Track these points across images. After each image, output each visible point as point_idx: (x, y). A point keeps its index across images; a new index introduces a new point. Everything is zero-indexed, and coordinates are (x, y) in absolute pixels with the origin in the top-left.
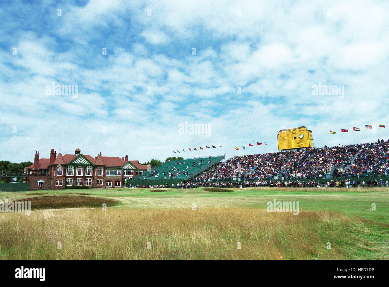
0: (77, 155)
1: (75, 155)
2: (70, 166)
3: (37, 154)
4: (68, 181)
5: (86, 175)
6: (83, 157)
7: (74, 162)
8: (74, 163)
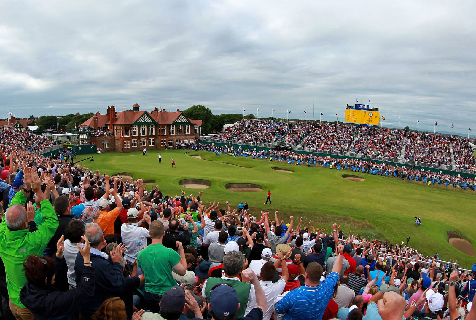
8: (138, 122)
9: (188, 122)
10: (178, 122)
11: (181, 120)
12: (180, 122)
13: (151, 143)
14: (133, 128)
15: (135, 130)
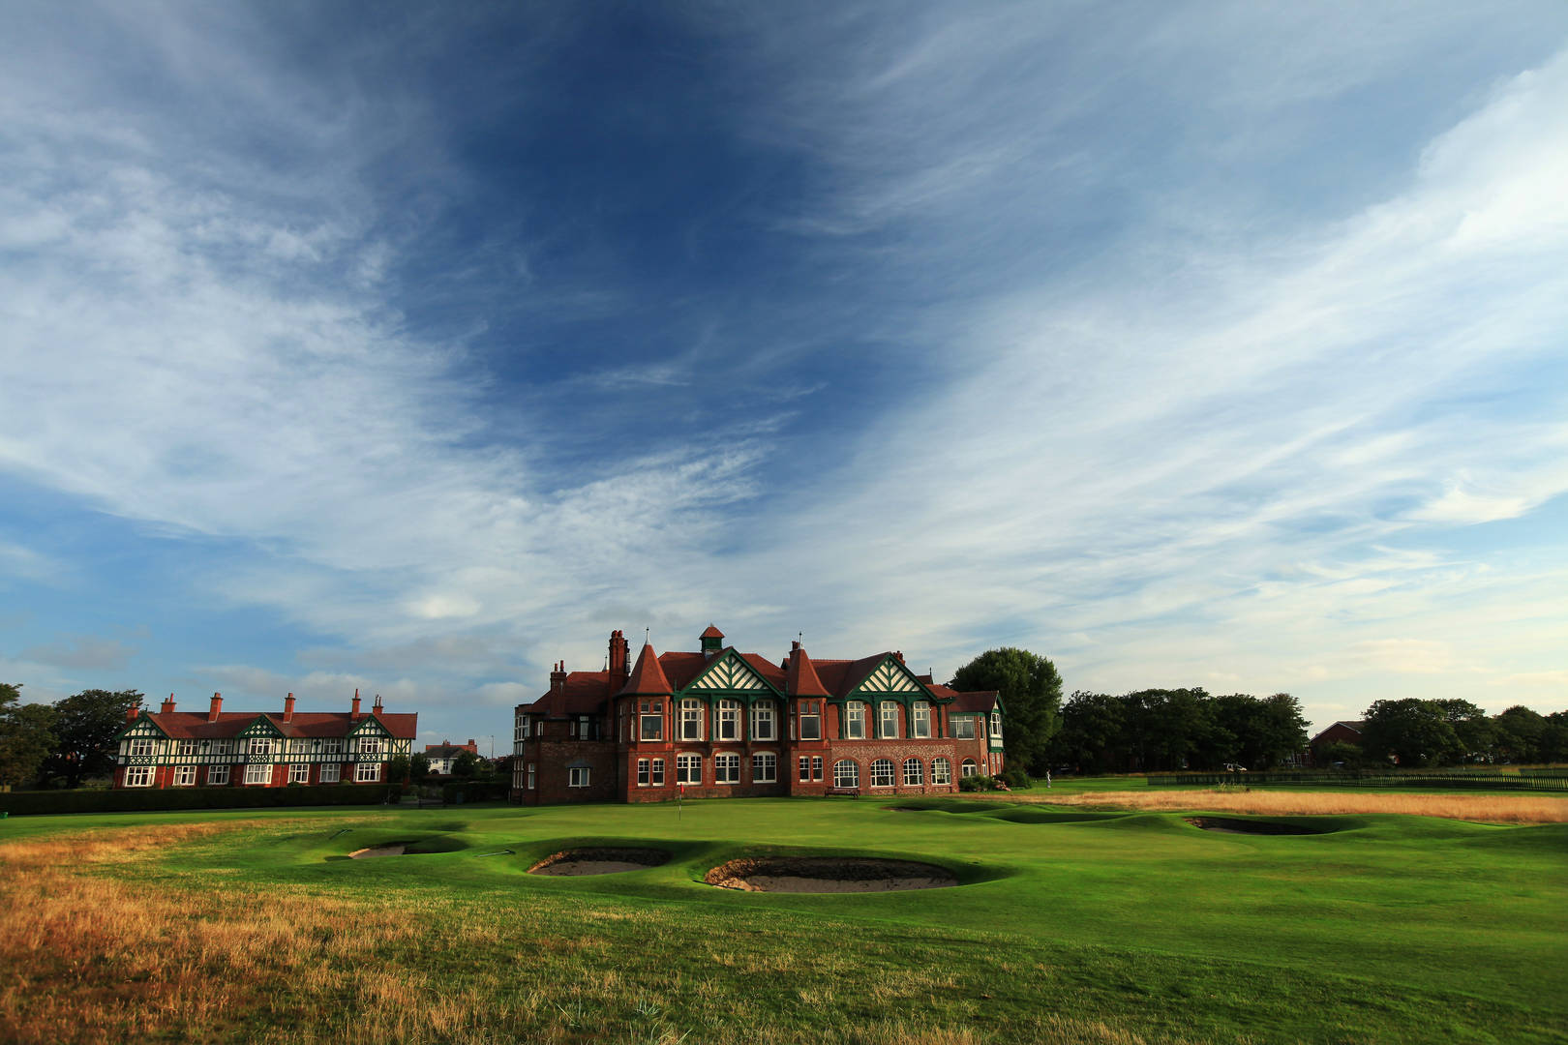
0: (709, 653)
1: (702, 655)
2: (691, 701)
4: (686, 765)
5: (753, 739)
6: (737, 660)
7: (705, 683)
8: (702, 686)
9: (916, 689)
10: (873, 689)
11: (886, 682)
12: (883, 689)
13: (764, 770)
14: (684, 710)
15: (690, 720)
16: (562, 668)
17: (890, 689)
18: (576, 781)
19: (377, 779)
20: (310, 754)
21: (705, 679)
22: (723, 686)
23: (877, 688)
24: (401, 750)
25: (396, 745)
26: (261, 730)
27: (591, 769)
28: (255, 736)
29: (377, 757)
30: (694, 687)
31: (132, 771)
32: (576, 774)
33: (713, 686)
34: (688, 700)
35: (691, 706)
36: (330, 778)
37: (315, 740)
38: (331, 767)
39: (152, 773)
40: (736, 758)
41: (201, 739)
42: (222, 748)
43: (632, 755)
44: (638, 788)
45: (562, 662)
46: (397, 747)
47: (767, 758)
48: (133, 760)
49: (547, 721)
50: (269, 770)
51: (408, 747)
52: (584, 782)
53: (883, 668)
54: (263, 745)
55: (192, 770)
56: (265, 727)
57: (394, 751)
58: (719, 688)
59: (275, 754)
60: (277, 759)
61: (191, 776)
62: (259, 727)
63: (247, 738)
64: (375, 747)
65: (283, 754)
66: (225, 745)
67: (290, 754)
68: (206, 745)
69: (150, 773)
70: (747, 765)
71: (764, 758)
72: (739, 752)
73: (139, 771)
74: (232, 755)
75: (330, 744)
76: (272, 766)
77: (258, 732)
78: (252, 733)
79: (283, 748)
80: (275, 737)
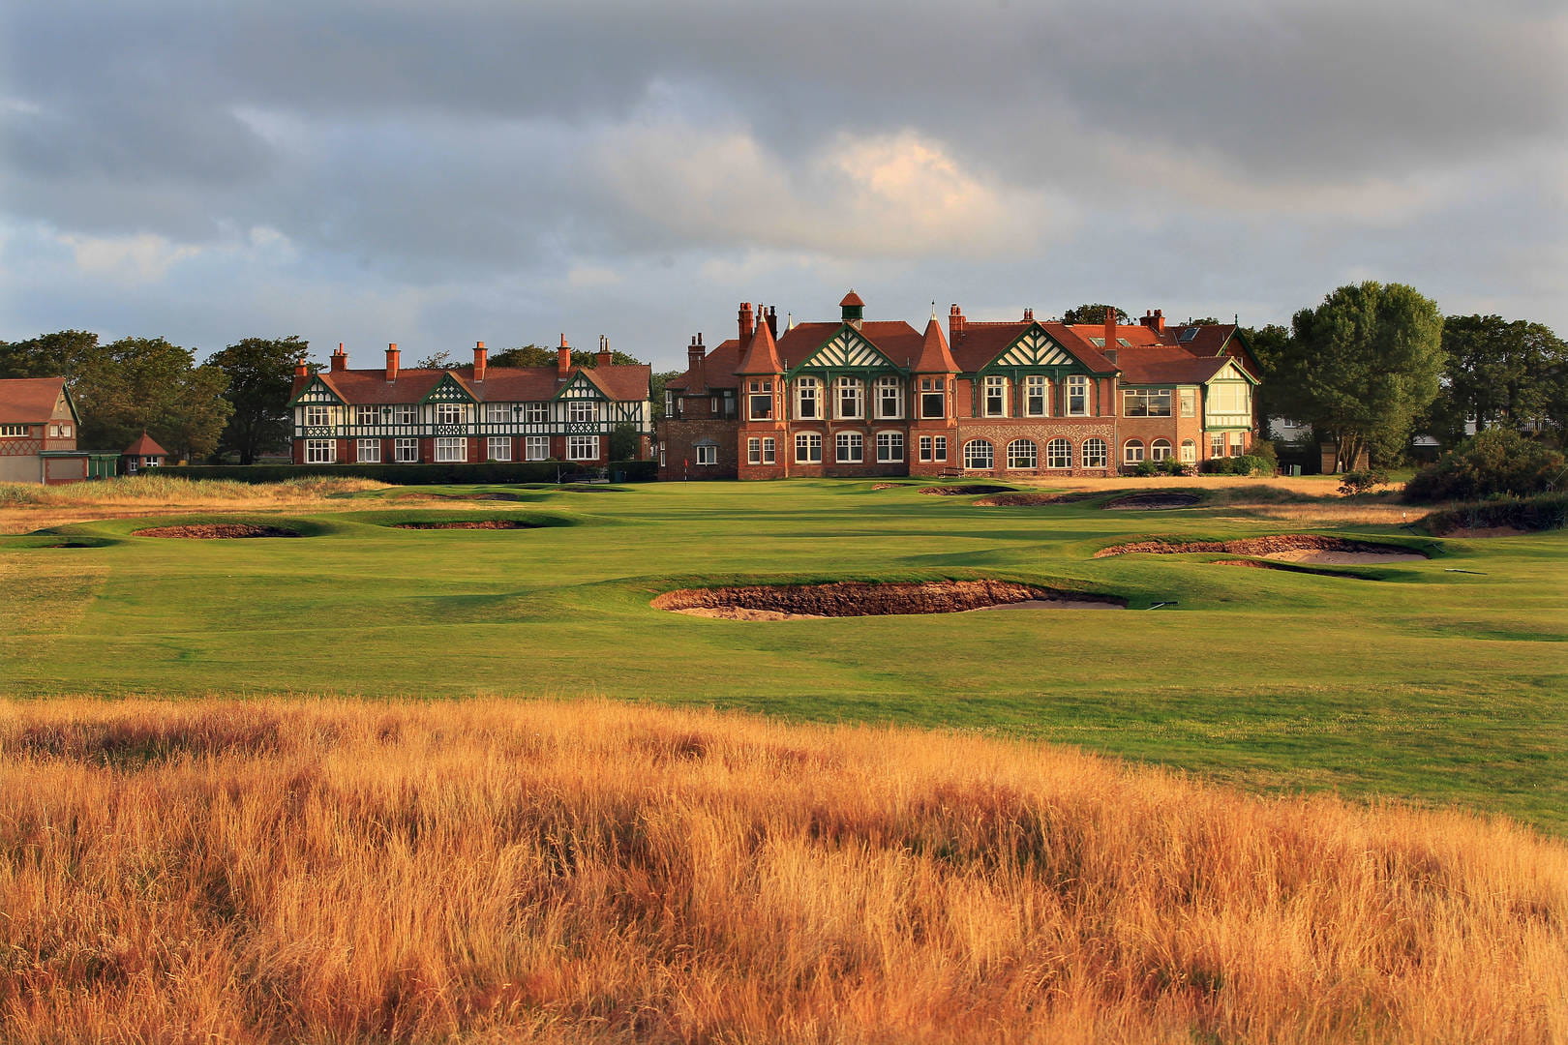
1: (834, 325)
2: (807, 379)
3: (697, 343)
7: (819, 360)
8: (816, 364)
9: (1069, 362)
10: (1014, 362)
11: (1030, 354)
12: (1026, 362)
13: (890, 449)
14: (801, 387)
15: (808, 398)
16: (700, 343)
17: (1035, 361)
18: (702, 460)
19: (595, 457)
20: (511, 424)
21: (819, 356)
22: (838, 363)
23: (1020, 362)
24: (629, 417)
25: (622, 410)
26: (448, 393)
27: (718, 447)
28: (441, 400)
29: (592, 428)
30: (807, 365)
31: (311, 445)
32: (702, 452)
33: (828, 364)
34: (803, 378)
35: (808, 384)
36: (538, 456)
37: (514, 406)
38: (538, 441)
39: (333, 447)
40: (859, 437)
41: (381, 405)
42: (406, 416)
43: (741, 435)
44: (748, 466)
45: (700, 334)
46: (624, 413)
47: (894, 437)
48: (311, 432)
49: (686, 398)
50: (463, 444)
51: (638, 412)
52: (711, 459)
53: (1027, 339)
54: (452, 412)
55: (376, 443)
56: (452, 389)
57: (620, 419)
58: (834, 366)
59: (468, 424)
60: (471, 430)
61: (376, 450)
62: (445, 389)
63: (433, 403)
64: (589, 414)
65: (477, 424)
66: (409, 412)
67: (486, 424)
68: (387, 412)
69: (330, 447)
70: (870, 445)
71: (890, 437)
72: (862, 431)
73: (318, 445)
74: (419, 425)
75: (534, 410)
76: (466, 439)
77: (445, 396)
78: (437, 396)
79: (477, 416)
80: (466, 401)
